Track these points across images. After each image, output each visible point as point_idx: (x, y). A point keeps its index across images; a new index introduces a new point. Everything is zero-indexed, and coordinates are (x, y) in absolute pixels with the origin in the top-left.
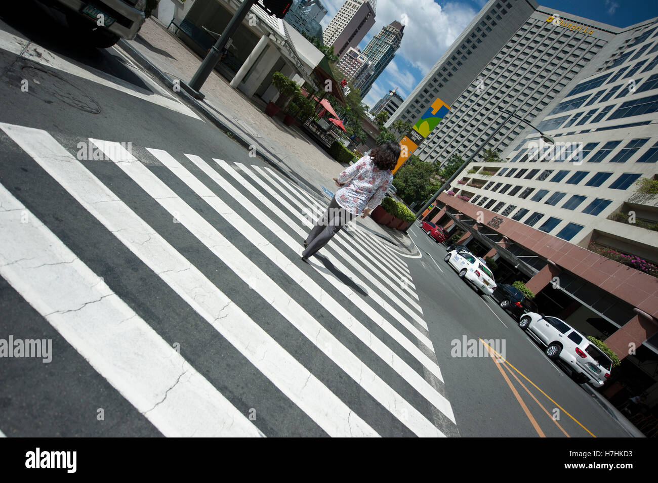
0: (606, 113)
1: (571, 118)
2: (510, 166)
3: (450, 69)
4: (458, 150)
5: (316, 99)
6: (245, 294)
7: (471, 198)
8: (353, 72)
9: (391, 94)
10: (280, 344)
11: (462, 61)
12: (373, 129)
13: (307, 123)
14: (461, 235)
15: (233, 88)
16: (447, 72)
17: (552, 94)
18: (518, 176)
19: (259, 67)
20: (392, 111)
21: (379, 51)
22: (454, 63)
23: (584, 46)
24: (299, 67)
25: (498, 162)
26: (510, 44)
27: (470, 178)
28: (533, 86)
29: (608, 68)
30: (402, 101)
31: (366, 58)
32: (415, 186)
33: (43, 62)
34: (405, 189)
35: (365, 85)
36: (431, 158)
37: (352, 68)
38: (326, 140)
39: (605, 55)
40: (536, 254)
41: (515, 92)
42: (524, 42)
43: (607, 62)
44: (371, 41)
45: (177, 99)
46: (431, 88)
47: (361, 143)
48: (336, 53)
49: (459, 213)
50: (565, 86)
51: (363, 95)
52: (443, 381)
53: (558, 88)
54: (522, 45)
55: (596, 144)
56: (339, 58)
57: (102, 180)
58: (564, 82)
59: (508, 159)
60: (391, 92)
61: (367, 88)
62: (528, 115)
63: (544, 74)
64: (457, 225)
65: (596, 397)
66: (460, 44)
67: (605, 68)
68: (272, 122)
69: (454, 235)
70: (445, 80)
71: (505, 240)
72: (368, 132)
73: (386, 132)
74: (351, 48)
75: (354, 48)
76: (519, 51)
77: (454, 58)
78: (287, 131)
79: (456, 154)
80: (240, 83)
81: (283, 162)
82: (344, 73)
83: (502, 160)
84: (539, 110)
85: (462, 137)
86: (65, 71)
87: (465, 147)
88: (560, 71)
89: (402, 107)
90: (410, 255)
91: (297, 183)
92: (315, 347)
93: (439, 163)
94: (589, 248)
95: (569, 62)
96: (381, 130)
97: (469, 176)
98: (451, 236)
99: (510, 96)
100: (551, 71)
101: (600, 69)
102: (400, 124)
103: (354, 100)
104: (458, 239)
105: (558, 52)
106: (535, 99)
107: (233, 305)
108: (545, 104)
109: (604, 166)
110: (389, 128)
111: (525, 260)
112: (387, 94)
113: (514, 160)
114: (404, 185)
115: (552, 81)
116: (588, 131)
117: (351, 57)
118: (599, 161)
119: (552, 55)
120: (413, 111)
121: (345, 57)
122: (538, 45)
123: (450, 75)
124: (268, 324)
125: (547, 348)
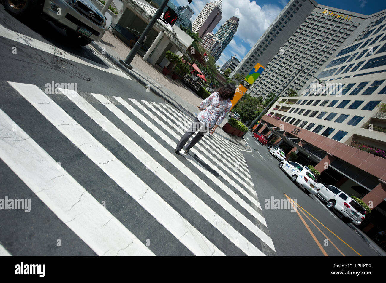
0: (359, 66)
1: (339, 69)
2: (304, 98)
3: (266, 43)
4: (273, 90)
5: (190, 64)
6: (165, 163)
7: (281, 118)
8: (210, 47)
9: (233, 58)
10: (183, 184)
11: (273, 38)
12: (223, 79)
13: (185, 78)
14: (276, 139)
15: (145, 61)
16: (265, 45)
17: (328, 55)
18: (309, 104)
19: (158, 48)
20: (233, 69)
21: (225, 34)
22: (269, 39)
23: (346, 27)
24: (180, 47)
25: (297, 96)
26: (302, 27)
27: (280, 106)
28: (316, 51)
29: (361, 39)
30: (239, 62)
31: (217, 39)
32: (248, 111)
33: (63, 57)
34: (242, 113)
35: (217, 54)
36: (257, 95)
37: (209, 44)
38: (196, 87)
39: (359, 31)
40: (320, 149)
41: (306, 55)
42: (310, 26)
43: (360, 36)
44: (220, 28)
45: (119, 70)
46: (256, 54)
47: (216, 88)
48: (200, 36)
49: (275, 127)
50: (335, 50)
51: (216, 60)
52: (261, 209)
53: (331, 52)
54: (309, 27)
55: (354, 84)
56: (201, 39)
57: (100, 112)
58: (335, 48)
59: (302, 94)
60: (232, 57)
61: (218, 56)
62: (314, 68)
63: (323, 44)
64: (274, 133)
65: (357, 231)
66: (272, 28)
67: (359, 39)
68: (166, 79)
69: (272, 139)
70: (264, 49)
71: (302, 142)
72: (220, 81)
73: (230, 81)
74: (208, 33)
75: (210, 33)
76: (307, 31)
77: (269, 37)
78: (174, 83)
79: (272, 92)
80: (148, 58)
81: (174, 101)
82: (205, 48)
83: (299, 95)
84: (320, 65)
85: (275, 82)
86: (72, 60)
87: (277, 88)
88: (332, 42)
89: (239, 66)
90: (245, 150)
91: (182, 111)
92: (198, 187)
93: (262, 98)
94: (351, 145)
95: (337, 36)
96: (227, 79)
97: (279, 105)
98: (270, 140)
99: (303, 58)
100: (326, 42)
101: (356, 40)
102: (238, 76)
103: (211, 63)
104: (274, 142)
105: (330, 30)
106: (318, 59)
107: (161, 166)
108: (324, 61)
109: (359, 97)
110: (232, 78)
111: (314, 153)
112: (230, 59)
113: (306, 95)
114: (242, 111)
115: (327, 48)
116: (349, 77)
117: (208, 38)
118: (356, 94)
119: (327, 33)
120: (246, 68)
121: (205, 38)
122: (319, 27)
123: (267, 46)
124: (176, 175)
125: (327, 203)
